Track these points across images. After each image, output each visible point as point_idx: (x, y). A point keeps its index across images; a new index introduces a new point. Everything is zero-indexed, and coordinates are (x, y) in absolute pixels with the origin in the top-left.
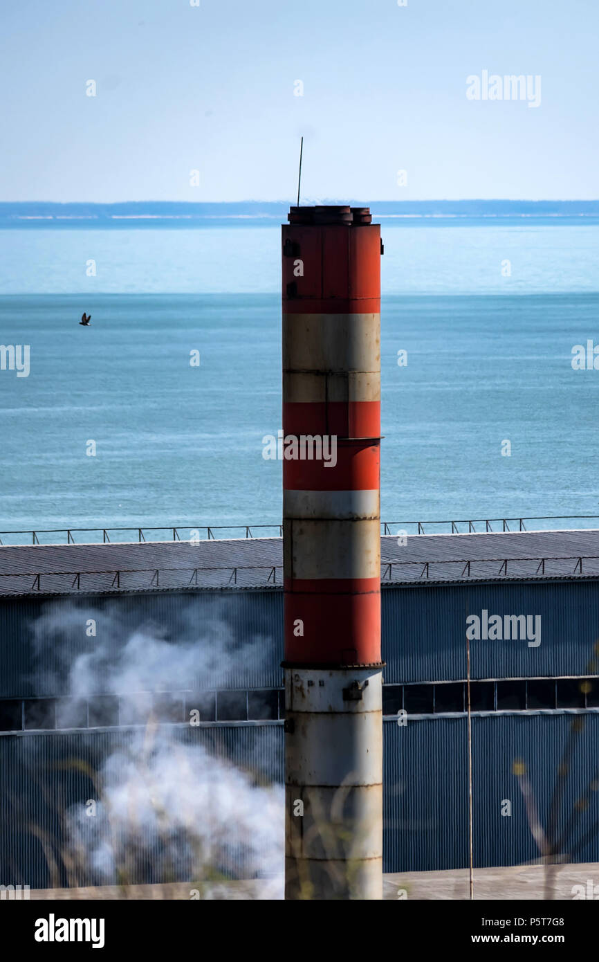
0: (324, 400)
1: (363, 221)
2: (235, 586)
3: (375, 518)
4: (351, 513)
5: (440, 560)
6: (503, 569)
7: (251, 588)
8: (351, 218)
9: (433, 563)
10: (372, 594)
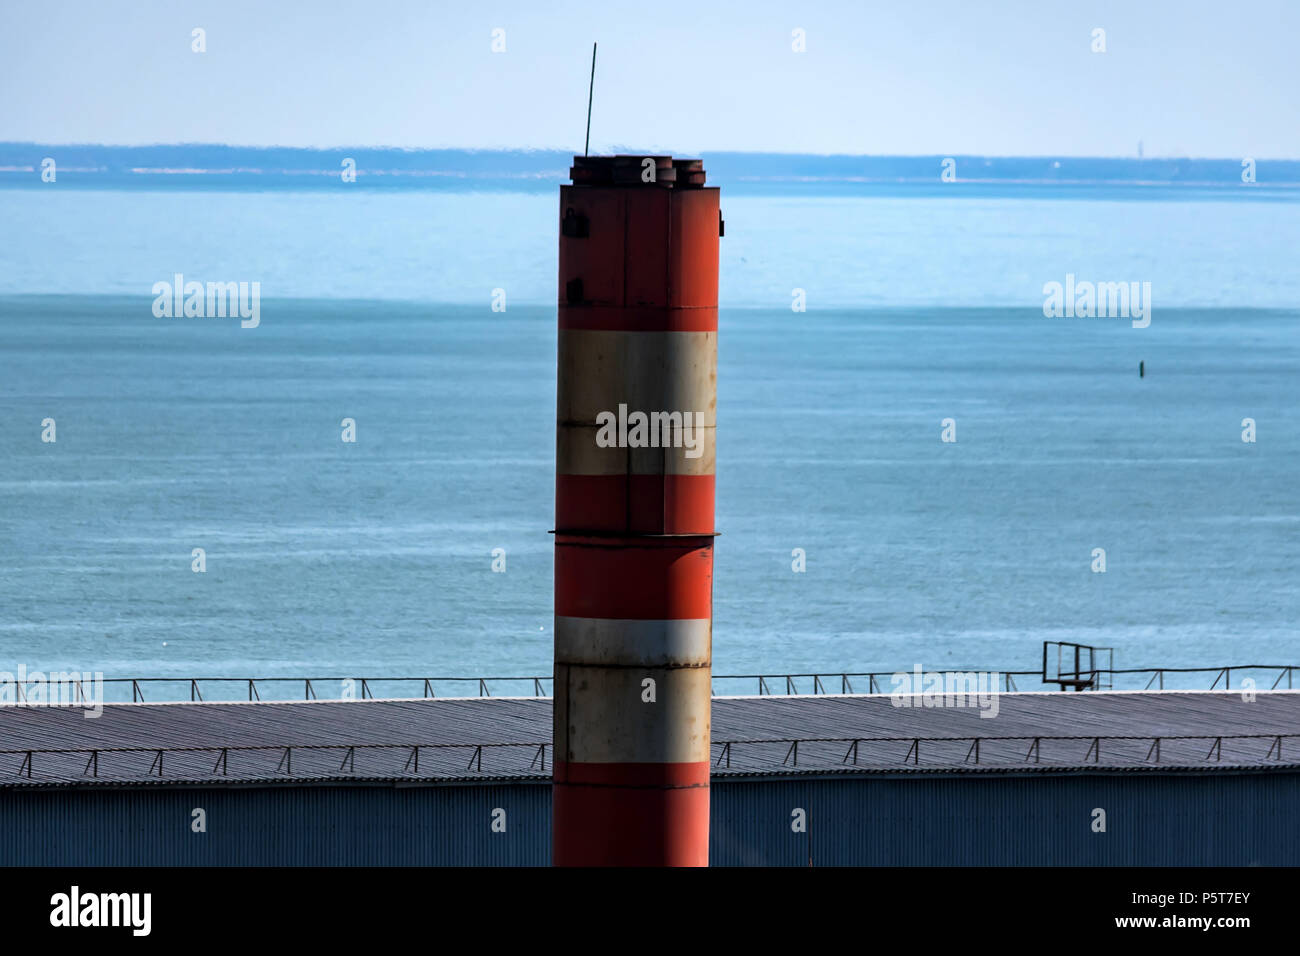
0: (623, 471)
1: (691, 182)
2: (415, 776)
3: (704, 665)
4: (665, 656)
5: (748, 739)
6: (852, 755)
7: (441, 780)
8: (673, 176)
9: (736, 742)
10: (696, 789)
